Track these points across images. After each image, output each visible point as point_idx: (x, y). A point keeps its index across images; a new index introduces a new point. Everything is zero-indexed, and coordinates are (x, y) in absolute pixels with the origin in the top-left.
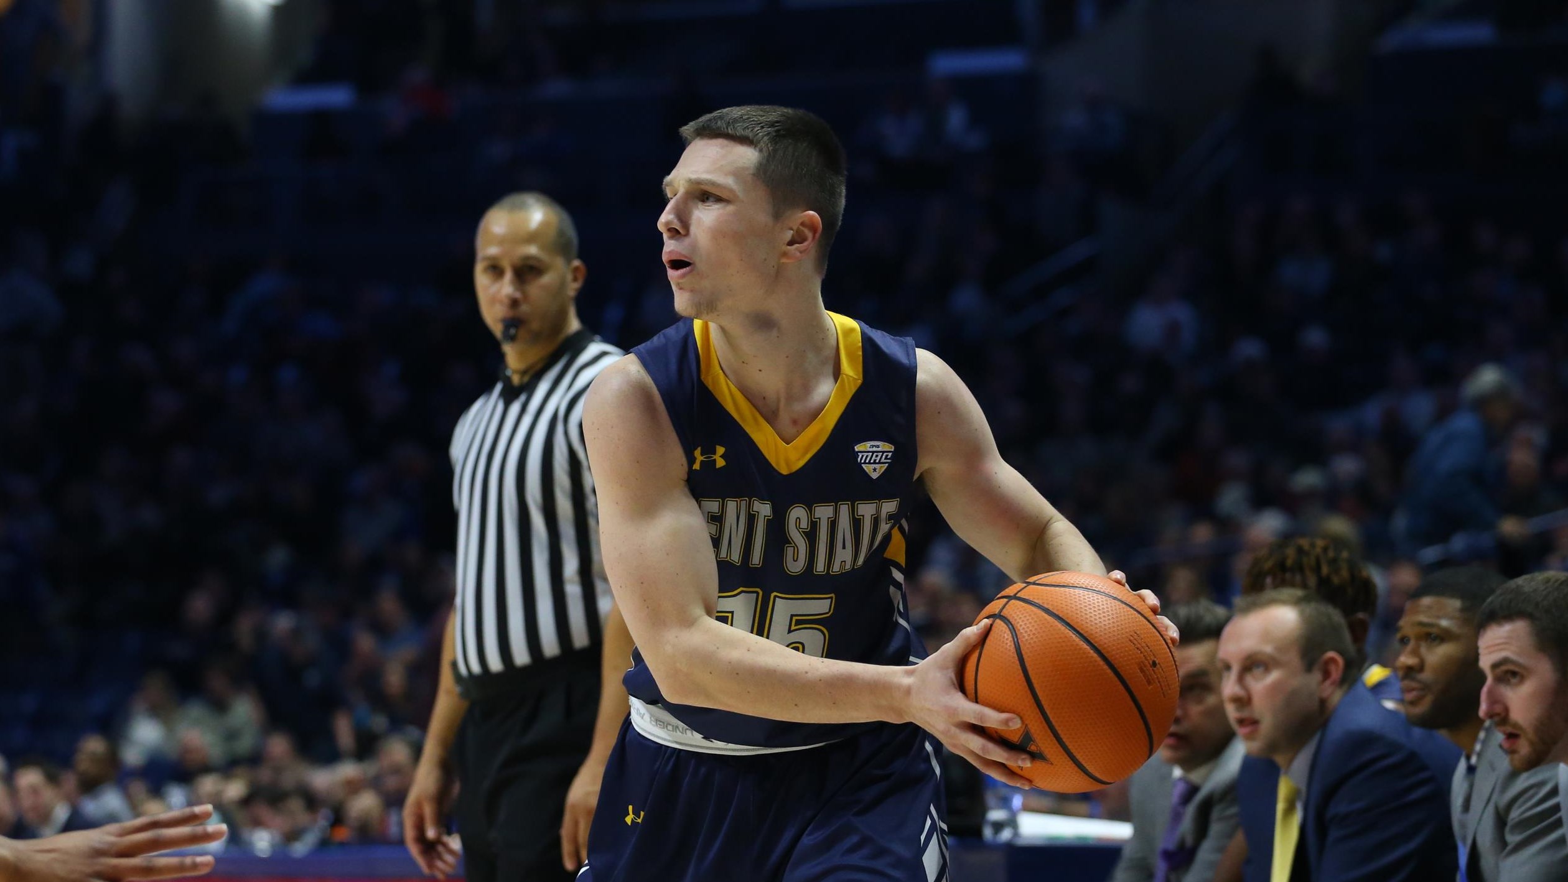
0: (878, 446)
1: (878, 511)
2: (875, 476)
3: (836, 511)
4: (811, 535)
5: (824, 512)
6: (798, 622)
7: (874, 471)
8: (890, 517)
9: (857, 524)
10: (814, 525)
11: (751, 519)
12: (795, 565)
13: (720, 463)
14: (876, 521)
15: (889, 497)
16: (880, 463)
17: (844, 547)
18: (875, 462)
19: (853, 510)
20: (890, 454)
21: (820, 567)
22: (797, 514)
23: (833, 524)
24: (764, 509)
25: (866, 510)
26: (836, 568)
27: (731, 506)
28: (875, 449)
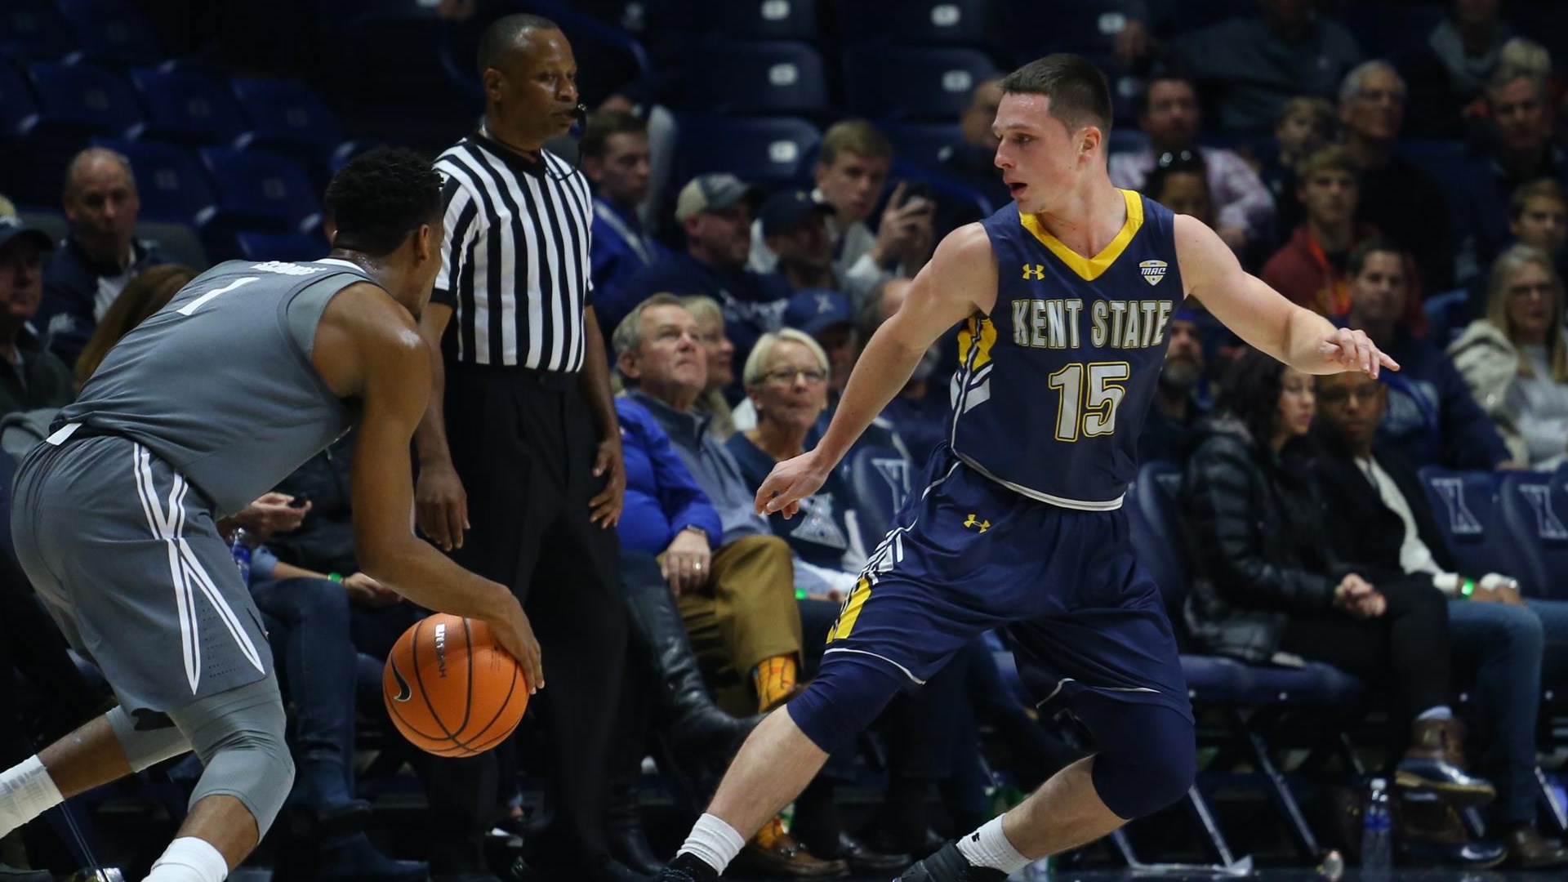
0: (1155, 264)
1: (1158, 307)
2: (1154, 283)
3: (1128, 307)
4: (1109, 321)
5: (1118, 306)
6: (1108, 383)
7: (1154, 281)
8: (1167, 314)
9: (1142, 316)
10: (1111, 314)
11: (1067, 314)
12: (1098, 340)
13: (1041, 276)
14: (1155, 315)
15: (1165, 298)
16: (1157, 275)
17: (1132, 331)
18: (1153, 274)
19: (1140, 306)
20: (1164, 269)
21: (1116, 343)
22: (1099, 307)
23: (1125, 316)
24: (1074, 306)
25: (1149, 306)
26: (1126, 344)
27: (1051, 305)
28: (1153, 266)
